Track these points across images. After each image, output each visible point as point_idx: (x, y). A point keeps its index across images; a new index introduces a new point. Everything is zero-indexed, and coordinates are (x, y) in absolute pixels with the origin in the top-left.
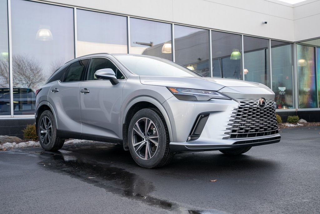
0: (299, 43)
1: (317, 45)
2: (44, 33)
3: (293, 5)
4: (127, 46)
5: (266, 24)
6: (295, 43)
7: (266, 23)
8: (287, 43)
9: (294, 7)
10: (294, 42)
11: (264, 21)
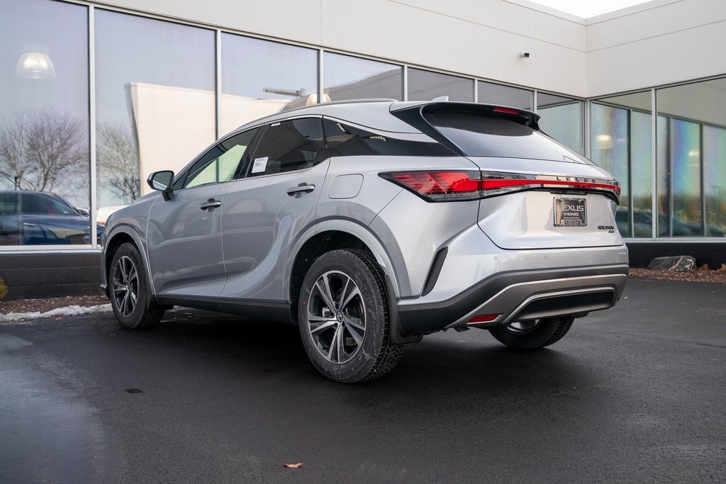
0: (596, 100)
1: (634, 107)
2: (36, 62)
3: (586, 20)
4: (214, 92)
5: (526, 58)
6: (588, 100)
7: (527, 55)
8: (573, 100)
9: (587, 24)
10: (586, 98)
11: (524, 52)
